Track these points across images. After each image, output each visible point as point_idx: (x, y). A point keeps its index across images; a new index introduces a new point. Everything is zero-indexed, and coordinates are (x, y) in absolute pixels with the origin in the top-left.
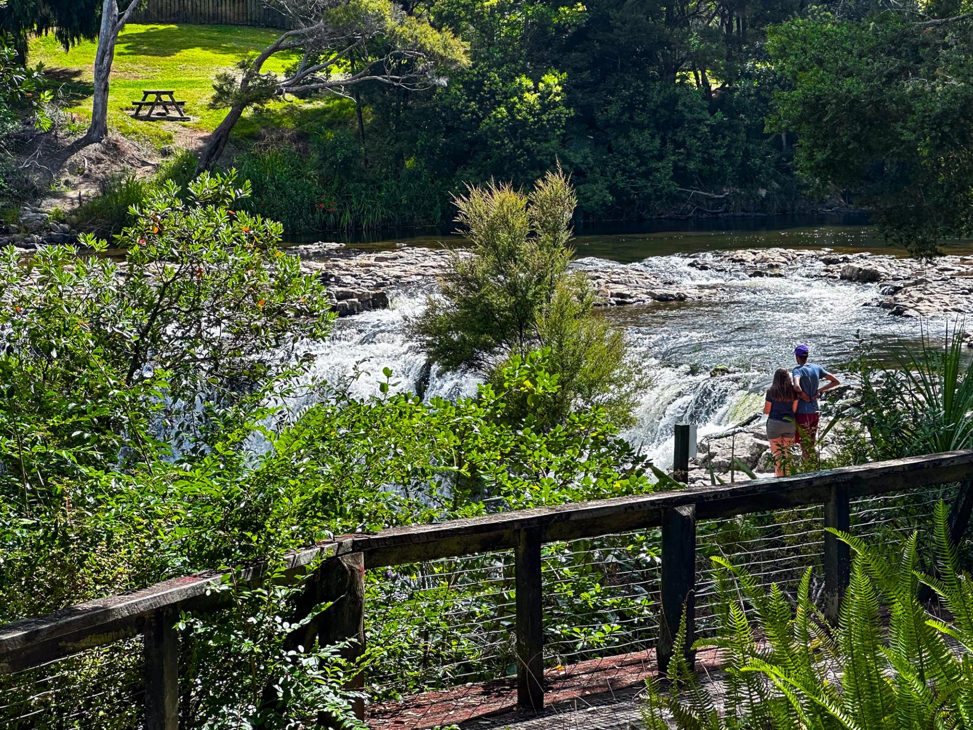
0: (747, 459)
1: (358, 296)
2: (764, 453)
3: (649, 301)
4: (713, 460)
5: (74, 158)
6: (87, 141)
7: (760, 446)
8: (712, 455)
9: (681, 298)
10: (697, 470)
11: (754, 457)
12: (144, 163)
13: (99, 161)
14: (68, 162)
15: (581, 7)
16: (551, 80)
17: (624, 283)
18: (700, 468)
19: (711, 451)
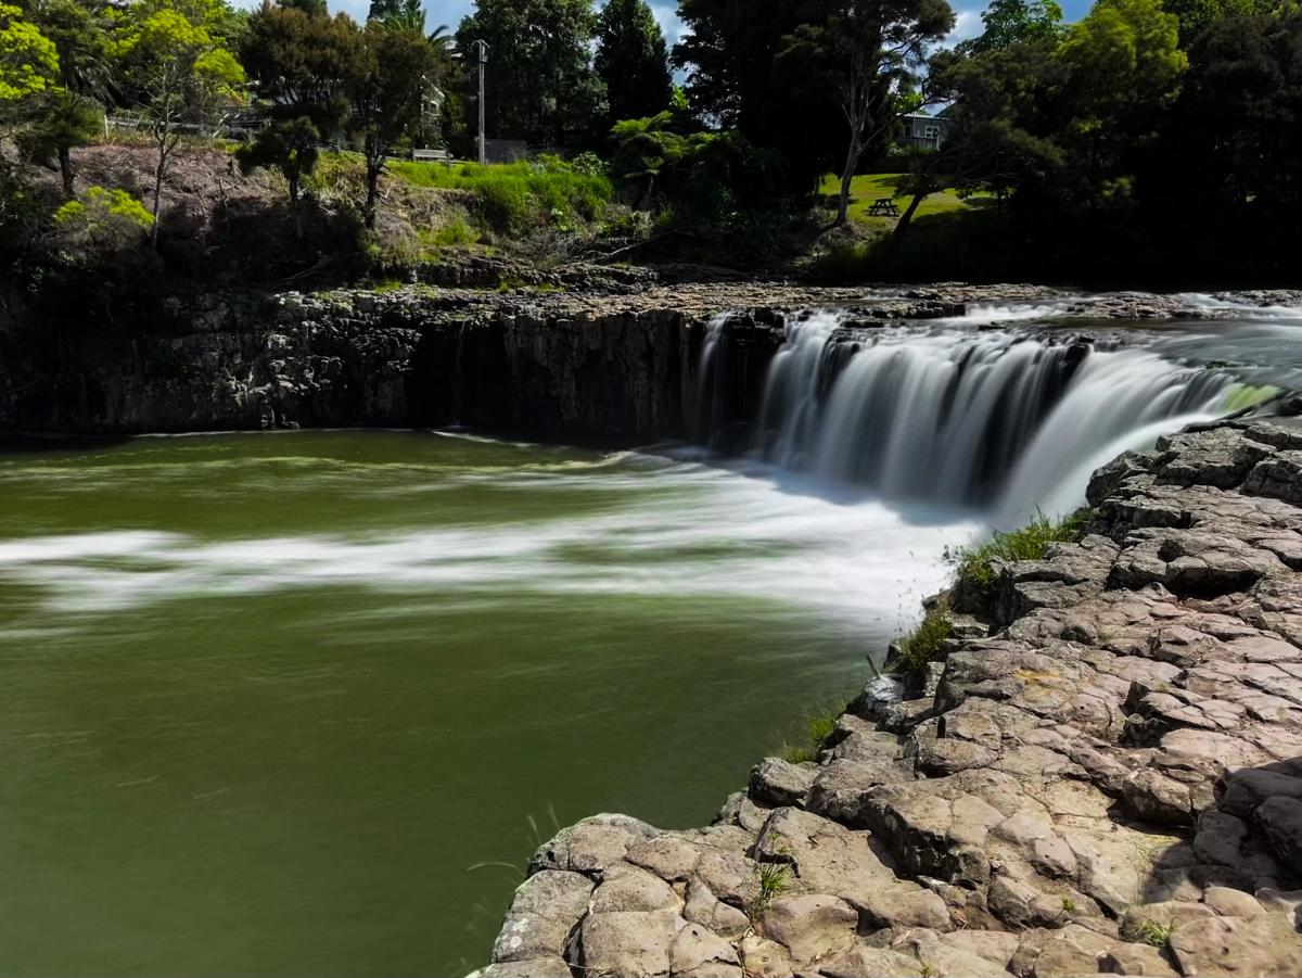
0: (1228, 469)
1: (943, 306)
2: (1260, 463)
3: (1168, 316)
4: (1170, 466)
5: (824, 235)
6: (834, 225)
7: (1252, 451)
8: (1172, 457)
9: (1197, 316)
10: (1144, 475)
11: (1240, 468)
12: (864, 239)
13: (838, 237)
14: (820, 237)
15: (1154, 134)
16: (1125, 182)
17: (1152, 305)
18: (1149, 473)
19: (1172, 449)
